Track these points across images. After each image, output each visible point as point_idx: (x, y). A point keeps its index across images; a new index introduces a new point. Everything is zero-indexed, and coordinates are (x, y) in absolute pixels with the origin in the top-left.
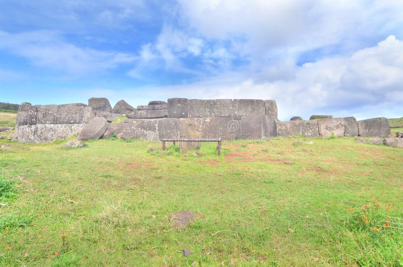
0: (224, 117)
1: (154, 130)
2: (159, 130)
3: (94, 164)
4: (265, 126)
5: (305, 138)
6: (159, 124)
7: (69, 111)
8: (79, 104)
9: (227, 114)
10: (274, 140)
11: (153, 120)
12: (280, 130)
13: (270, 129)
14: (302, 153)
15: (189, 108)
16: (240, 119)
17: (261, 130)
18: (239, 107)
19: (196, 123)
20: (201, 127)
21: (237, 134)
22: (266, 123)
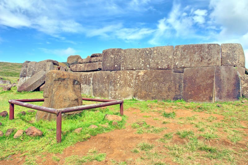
0: (160, 69)
1: (89, 84)
2: (93, 84)
4: (219, 82)
6: (94, 77)
9: (165, 66)
11: (89, 73)
12: (246, 88)
13: (227, 87)
15: (122, 60)
16: (181, 71)
17: (212, 88)
18: (181, 55)
19: (128, 77)
20: (133, 81)
21: (176, 93)
22: (222, 78)
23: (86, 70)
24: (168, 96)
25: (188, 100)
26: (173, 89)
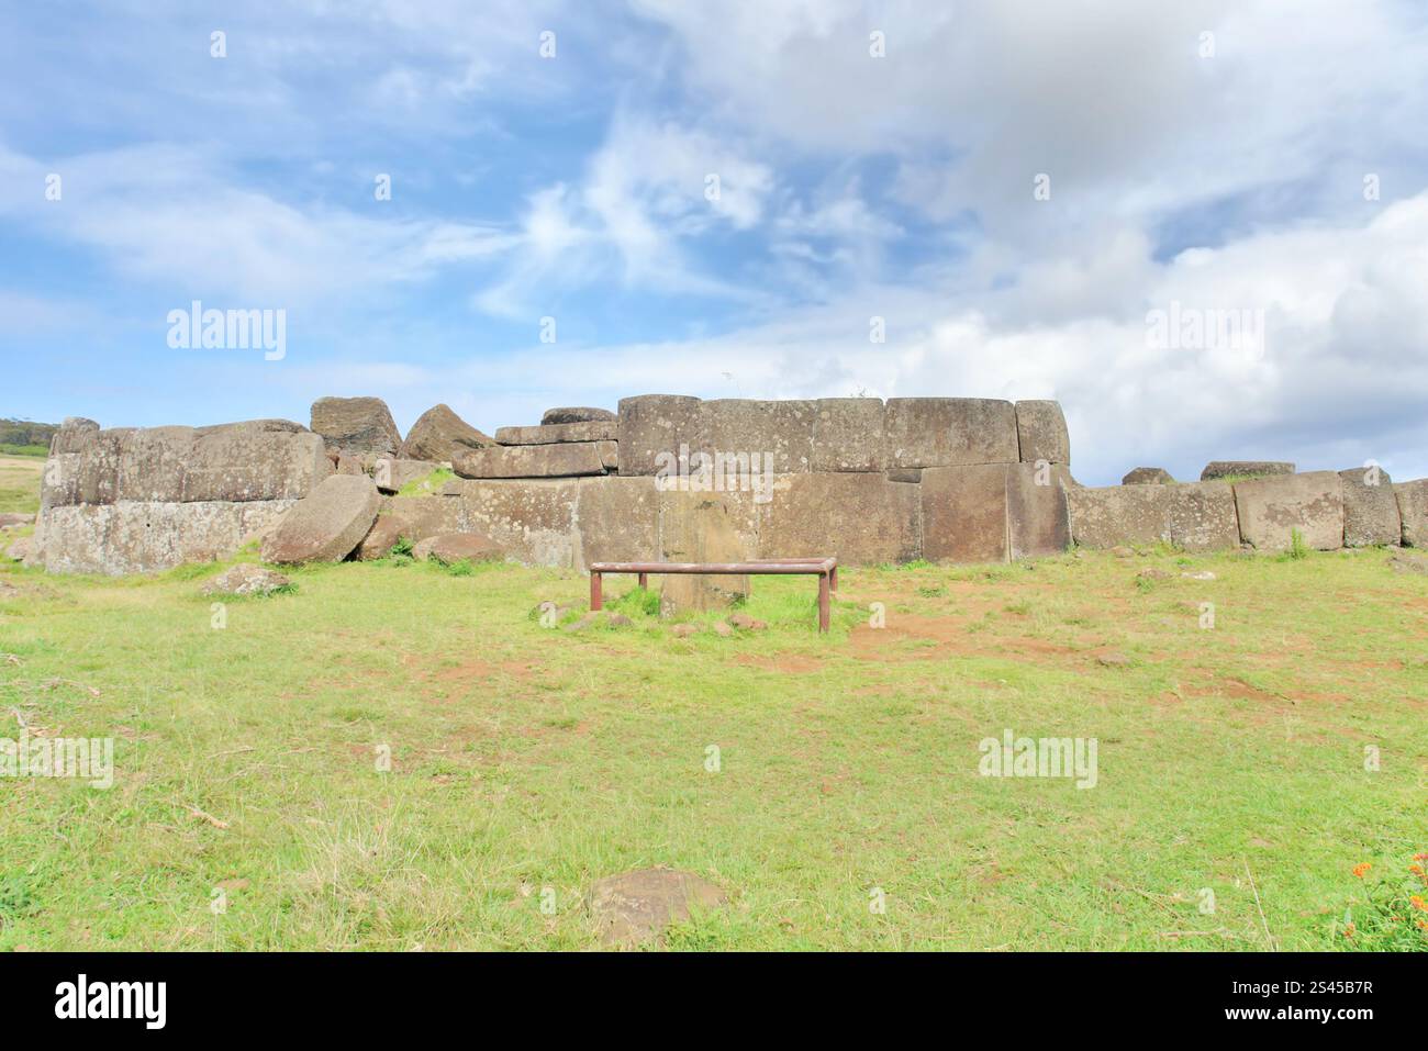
0: (847, 470)
1: (563, 524)
2: (581, 526)
3: (309, 664)
4: (1019, 507)
5: (1187, 557)
6: (583, 501)
7: (235, 452)
8: (272, 422)
9: (862, 461)
10: (1055, 565)
11: (559, 484)
12: (1083, 522)
13: (1040, 519)
14: (1172, 620)
15: (705, 437)
16: (914, 478)
17: (1003, 524)
18: (911, 430)
19: (736, 497)
20: (754, 511)
21: (904, 541)
22: (1025, 496)
23: (544, 474)
24: (879, 553)
25: (940, 562)
26: (894, 530)
